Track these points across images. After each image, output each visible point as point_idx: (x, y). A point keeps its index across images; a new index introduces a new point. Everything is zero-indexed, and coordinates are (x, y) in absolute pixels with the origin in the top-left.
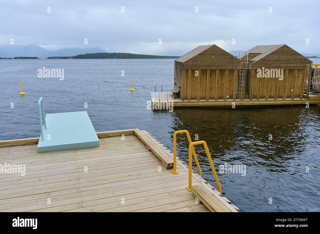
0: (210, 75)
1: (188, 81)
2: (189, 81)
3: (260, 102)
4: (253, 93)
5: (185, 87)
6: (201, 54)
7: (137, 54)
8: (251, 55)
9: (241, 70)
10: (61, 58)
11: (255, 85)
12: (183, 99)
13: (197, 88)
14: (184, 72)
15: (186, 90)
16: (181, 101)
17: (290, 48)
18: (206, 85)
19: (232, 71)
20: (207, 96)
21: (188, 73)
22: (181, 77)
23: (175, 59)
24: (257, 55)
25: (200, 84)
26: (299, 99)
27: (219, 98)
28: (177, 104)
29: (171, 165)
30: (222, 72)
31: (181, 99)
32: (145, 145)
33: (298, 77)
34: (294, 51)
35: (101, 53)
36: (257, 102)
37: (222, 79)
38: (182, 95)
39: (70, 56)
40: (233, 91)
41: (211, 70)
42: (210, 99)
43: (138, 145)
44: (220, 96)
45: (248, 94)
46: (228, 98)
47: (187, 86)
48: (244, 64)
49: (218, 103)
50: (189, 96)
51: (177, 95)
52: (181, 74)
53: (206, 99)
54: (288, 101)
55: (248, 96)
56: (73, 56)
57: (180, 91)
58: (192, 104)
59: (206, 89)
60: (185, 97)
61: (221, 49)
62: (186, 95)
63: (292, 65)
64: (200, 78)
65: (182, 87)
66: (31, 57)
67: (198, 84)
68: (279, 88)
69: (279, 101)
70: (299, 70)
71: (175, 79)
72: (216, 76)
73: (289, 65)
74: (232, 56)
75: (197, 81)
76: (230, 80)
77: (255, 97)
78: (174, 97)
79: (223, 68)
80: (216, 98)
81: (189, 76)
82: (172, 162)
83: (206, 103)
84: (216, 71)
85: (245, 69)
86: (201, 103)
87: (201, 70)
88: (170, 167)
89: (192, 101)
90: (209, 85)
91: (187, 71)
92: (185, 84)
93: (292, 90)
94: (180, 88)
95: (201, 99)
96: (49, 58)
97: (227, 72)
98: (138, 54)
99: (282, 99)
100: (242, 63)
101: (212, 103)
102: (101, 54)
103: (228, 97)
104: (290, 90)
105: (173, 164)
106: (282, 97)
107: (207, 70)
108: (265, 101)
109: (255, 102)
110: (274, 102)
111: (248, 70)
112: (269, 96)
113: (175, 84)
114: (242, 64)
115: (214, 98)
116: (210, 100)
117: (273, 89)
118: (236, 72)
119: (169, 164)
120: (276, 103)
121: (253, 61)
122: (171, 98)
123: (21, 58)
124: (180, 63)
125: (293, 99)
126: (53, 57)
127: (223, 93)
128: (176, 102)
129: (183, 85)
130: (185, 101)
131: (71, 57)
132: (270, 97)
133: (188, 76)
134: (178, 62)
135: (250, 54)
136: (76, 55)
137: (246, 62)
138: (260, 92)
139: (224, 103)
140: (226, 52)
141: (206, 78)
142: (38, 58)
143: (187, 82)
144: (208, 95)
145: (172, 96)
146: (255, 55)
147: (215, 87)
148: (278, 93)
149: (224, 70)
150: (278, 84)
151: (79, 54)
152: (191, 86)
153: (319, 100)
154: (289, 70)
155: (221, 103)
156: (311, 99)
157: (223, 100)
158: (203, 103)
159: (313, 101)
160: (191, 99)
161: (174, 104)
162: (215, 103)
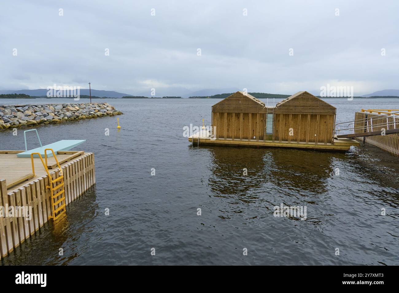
0: (244, 119)
2: (217, 122)
3: (283, 144)
4: (275, 136)
6: (226, 100)
10: (200, 98)
13: (224, 128)
14: (213, 114)
17: (310, 94)
19: (254, 115)
21: (216, 115)
26: (323, 144)
27: (243, 138)
28: (207, 140)
30: (246, 115)
34: (312, 96)
36: (280, 144)
39: (208, 96)
44: (244, 136)
48: (266, 109)
50: (217, 135)
53: (232, 138)
54: (312, 145)
58: (220, 141)
63: (314, 111)
64: (228, 119)
66: (176, 97)
67: (225, 124)
69: (302, 145)
70: (321, 116)
73: (311, 111)
75: (224, 122)
77: (277, 139)
79: (246, 112)
80: (241, 137)
81: (217, 118)
83: (232, 142)
84: (240, 114)
86: (227, 142)
87: (227, 113)
91: (216, 113)
93: (315, 135)
95: (227, 138)
96: (190, 98)
97: (250, 116)
98: (272, 94)
100: (264, 108)
101: (237, 142)
103: (255, 137)
106: (305, 141)
108: (288, 143)
110: (296, 145)
115: (239, 138)
120: (298, 146)
123: (168, 97)
125: (317, 143)
126: (194, 97)
132: (292, 140)
139: (247, 143)
149: (248, 114)
151: (216, 94)
152: (221, 127)
153: (346, 146)
154: (312, 116)
155: (245, 142)
156: (336, 144)
157: (247, 140)
158: (229, 142)
159: (339, 147)
160: (219, 137)
161: (204, 140)
162: (240, 142)
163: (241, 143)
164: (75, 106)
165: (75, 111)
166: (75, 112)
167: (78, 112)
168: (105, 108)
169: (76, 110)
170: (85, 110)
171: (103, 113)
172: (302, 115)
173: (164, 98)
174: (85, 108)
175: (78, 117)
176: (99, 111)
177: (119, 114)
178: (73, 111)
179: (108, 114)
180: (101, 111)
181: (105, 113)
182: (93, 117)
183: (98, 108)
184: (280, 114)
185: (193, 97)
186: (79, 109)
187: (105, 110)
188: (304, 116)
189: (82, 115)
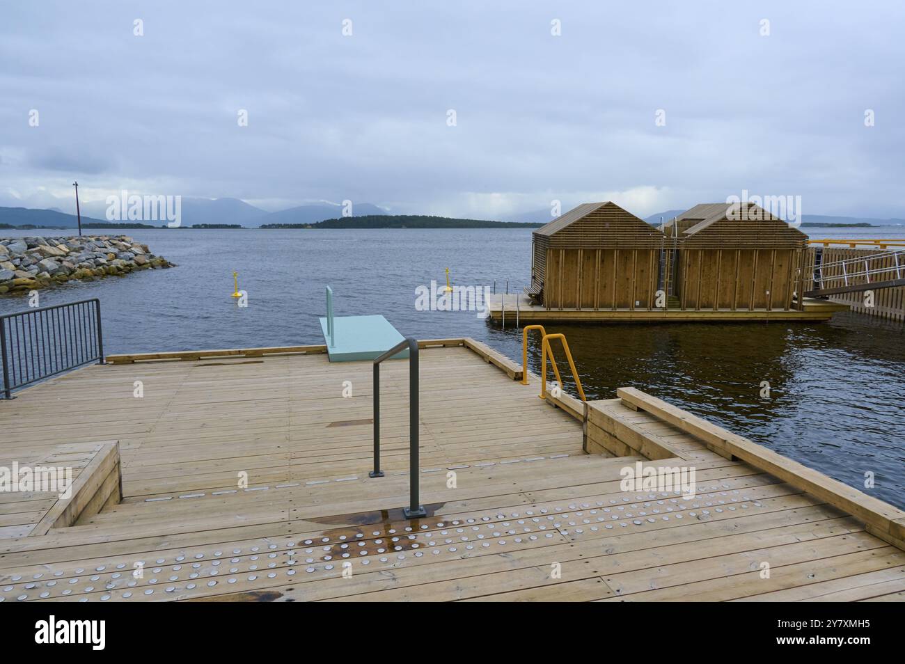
0: (603, 261)
1: (558, 271)
2: (560, 271)
3: (701, 315)
4: (688, 297)
5: (553, 284)
6: (583, 220)
7: (451, 217)
8: (687, 221)
9: (665, 250)
11: (691, 281)
12: (549, 307)
13: (576, 285)
14: (550, 254)
15: (555, 289)
16: (545, 310)
18: (593, 280)
19: (644, 253)
20: (595, 301)
21: (559, 257)
22: (545, 264)
23: (535, 230)
24: (696, 222)
25: (583, 278)
26: (782, 310)
27: (619, 306)
28: (536, 315)
29: (520, 375)
30: (625, 254)
31: (544, 307)
32: (481, 356)
33: (781, 266)
35: (374, 216)
36: (695, 315)
37: (625, 268)
38: (546, 298)
40: (647, 291)
41: (603, 251)
42: (602, 307)
43: (471, 357)
44: (622, 301)
45: (679, 299)
46: (636, 307)
47: (556, 281)
48: (669, 241)
49: (616, 315)
50: (560, 300)
51: (537, 299)
52: (545, 258)
53: (593, 307)
54: (760, 314)
55: (678, 303)
56: (315, 222)
57: (542, 290)
58: (566, 315)
59: (593, 288)
60: (552, 303)
61: (624, 211)
62: (555, 300)
63: (766, 242)
64: (583, 265)
65: (547, 284)
67: (578, 276)
68: (742, 287)
69: (742, 314)
70: (780, 253)
71: (533, 269)
72: (613, 262)
73: (761, 242)
74: (646, 224)
75: (576, 272)
76: (642, 271)
77: (691, 305)
78: (530, 303)
79: (627, 247)
80: (613, 305)
81: (560, 263)
82: (522, 371)
83: (594, 315)
84: (613, 252)
85: (672, 250)
86: (583, 315)
87: (584, 250)
88: (519, 377)
89: (565, 310)
90: (599, 280)
91: (556, 252)
92: (553, 278)
93: (768, 293)
94: (543, 284)
95: (583, 306)
96: (264, 227)
97: (635, 255)
99: (746, 310)
100: (665, 237)
101: (605, 314)
102: (375, 218)
103: (638, 303)
104: (765, 292)
105: (522, 373)
106: (747, 306)
107: (596, 250)
108: (712, 312)
109: (691, 314)
110: (730, 315)
111: (678, 251)
112: (721, 303)
113: (534, 277)
114: (665, 239)
115: (609, 306)
116: (600, 310)
117: (728, 290)
118: (652, 255)
119: (517, 373)
120: (735, 316)
121: (687, 235)
122: (526, 304)
123: (206, 227)
124: (544, 237)
125: (770, 310)
127: (627, 297)
128: (534, 312)
129: (549, 279)
130: (552, 309)
131: (311, 225)
132: (722, 306)
133: (558, 262)
134: (540, 236)
135: (684, 220)
136: (321, 220)
137: (674, 235)
138: (703, 294)
139: (628, 315)
140: (632, 216)
141: (594, 267)
142: (242, 226)
143: (556, 274)
144: (597, 299)
145: (528, 301)
146: (693, 222)
147: (612, 285)
148: (740, 297)
149: (630, 252)
150: (738, 280)
152: (565, 282)
153: (823, 312)
154: (762, 252)
155: (623, 314)
156: (807, 310)
157: (627, 310)
158: (588, 315)
159: (812, 315)
160: (564, 307)
161: (531, 315)
162: (612, 315)
163: (615, 316)
164: (56, 242)
165: (62, 256)
166: (62, 258)
167: (68, 259)
168: (128, 248)
169: (63, 253)
170: (83, 255)
171: (129, 262)
172: (742, 251)
173: (195, 227)
174: (83, 248)
175: (72, 271)
176: (116, 256)
177: (165, 265)
178: (57, 258)
179: (139, 264)
180: (122, 256)
181: (132, 262)
182: (108, 273)
183: (112, 250)
184: (697, 251)
185: (269, 225)
186: (69, 252)
187: (131, 255)
188: (747, 254)
189: (81, 267)
